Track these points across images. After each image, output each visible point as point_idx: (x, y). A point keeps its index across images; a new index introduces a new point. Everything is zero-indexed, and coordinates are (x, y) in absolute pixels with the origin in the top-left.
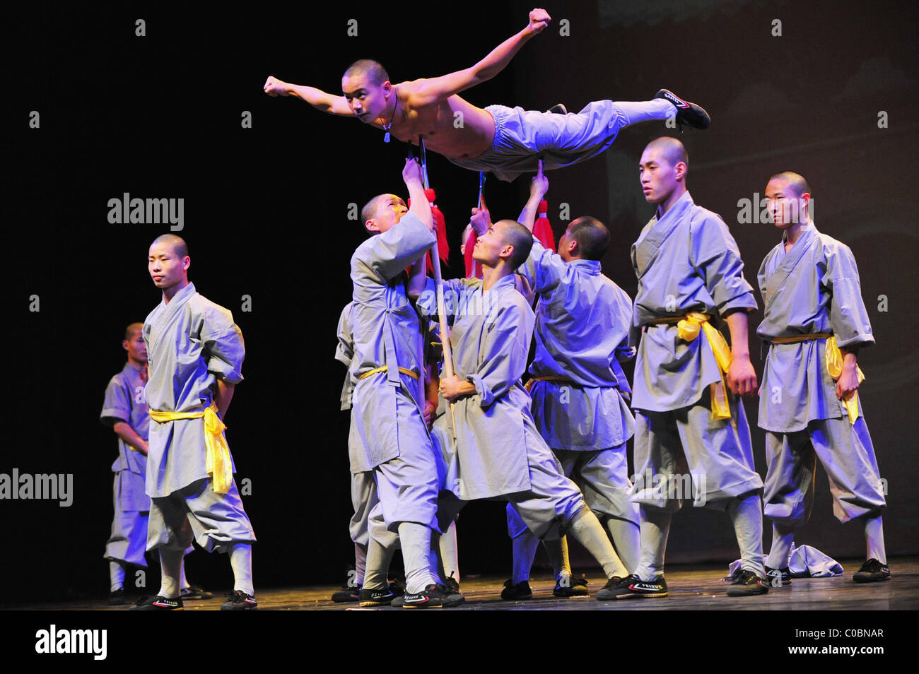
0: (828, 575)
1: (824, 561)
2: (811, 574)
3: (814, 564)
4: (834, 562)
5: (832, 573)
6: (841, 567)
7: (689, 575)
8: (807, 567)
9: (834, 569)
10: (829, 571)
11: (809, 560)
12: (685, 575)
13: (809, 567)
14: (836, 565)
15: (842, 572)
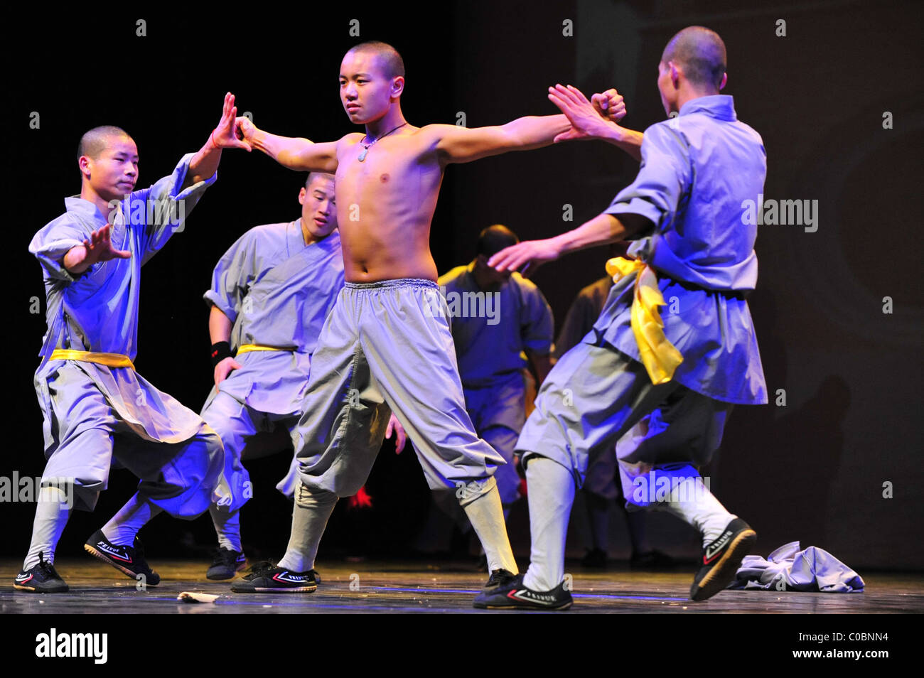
0: (843, 591)
1: (839, 570)
2: (820, 587)
3: (824, 574)
4: (853, 574)
5: (848, 587)
6: (862, 580)
7: (651, 577)
8: (815, 578)
9: (852, 582)
10: (845, 585)
11: (819, 568)
12: (647, 577)
13: (818, 577)
14: (855, 578)
15: (862, 588)
